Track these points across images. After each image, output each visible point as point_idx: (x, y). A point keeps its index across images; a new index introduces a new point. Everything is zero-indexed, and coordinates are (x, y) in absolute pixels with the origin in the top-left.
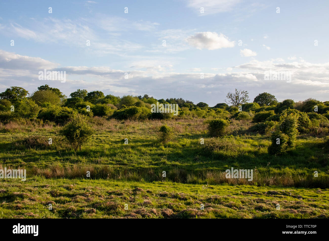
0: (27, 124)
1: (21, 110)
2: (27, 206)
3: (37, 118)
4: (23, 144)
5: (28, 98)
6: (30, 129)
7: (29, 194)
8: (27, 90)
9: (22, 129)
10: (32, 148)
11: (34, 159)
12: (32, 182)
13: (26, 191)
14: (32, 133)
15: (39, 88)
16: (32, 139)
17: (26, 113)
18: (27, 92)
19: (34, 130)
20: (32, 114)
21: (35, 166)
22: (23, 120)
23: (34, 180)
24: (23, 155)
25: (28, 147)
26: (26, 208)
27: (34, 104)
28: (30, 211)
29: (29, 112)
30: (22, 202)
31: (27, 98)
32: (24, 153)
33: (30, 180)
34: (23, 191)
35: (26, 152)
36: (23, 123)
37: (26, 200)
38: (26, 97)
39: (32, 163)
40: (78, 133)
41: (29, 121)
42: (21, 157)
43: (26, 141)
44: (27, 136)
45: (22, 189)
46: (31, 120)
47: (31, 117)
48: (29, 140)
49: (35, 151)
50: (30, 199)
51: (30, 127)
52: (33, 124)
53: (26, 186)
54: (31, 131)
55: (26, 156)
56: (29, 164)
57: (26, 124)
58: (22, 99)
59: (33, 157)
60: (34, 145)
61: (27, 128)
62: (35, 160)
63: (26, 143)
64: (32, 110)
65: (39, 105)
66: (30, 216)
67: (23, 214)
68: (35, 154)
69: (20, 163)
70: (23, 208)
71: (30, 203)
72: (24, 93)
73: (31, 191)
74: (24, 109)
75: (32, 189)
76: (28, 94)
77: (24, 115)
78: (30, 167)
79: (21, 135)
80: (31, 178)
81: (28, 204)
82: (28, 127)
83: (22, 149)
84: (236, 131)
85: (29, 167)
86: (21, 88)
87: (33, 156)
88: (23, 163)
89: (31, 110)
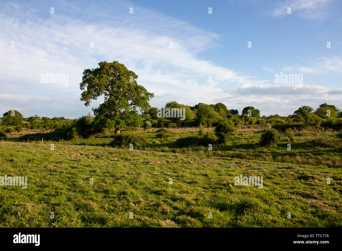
0: (313, 130)
1: (309, 121)
2: (317, 184)
3: (320, 126)
4: (312, 143)
5: (313, 113)
6: (315, 133)
7: (318, 177)
8: (312, 108)
9: (310, 134)
10: (317, 146)
11: (320, 153)
12: (319, 169)
13: (315, 174)
14: (317, 136)
15: (320, 106)
16: (317, 140)
18: (312, 109)
19: (318, 134)
20: (317, 124)
21: (320, 158)
22: (310, 128)
23: (320, 167)
24: (312, 151)
25: (315, 146)
26: (317, 186)
27: (317, 117)
28: (319, 188)
29: (314, 122)
30: (314, 181)
31: (312, 113)
32: (312, 149)
33: (317, 167)
34: (313, 174)
35: (314, 149)
36: (310, 130)
37: (316, 180)
38: (312, 112)
39: (318, 156)
41: (314, 128)
42: (310, 152)
43: (313, 142)
44: (314, 138)
45: (313, 173)
46: (316, 128)
47: (316, 126)
48: (315, 141)
49: (320, 148)
50: (318, 180)
51: (315, 132)
52: (318, 130)
53: (315, 171)
54: (316, 135)
55: (314, 152)
56: (316, 157)
57: (312, 130)
58: (309, 114)
59: (318, 153)
60: (319, 144)
61: (313, 133)
62: (320, 154)
63: (314, 143)
65: (321, 117)
66: (320, 191)
67: (315, 189)
68: (320, 150)
69: (310, 156)
70: (315, 185)
71: (319, 183)
72: (310, 109)
73: (319, 175)
74: (311, 120)
75: (319, 173)
76: (313, 110)
77: (311, 124)
78: (317, 159)
79: (310, 138)
80: (318, 167)
81: (318, 183)
82: (314, 132)
83: (311, 147)
85: (316, 159)
86: (308, 107)
87: (319, 152)
88: (312, 156)
89: (316, 121)
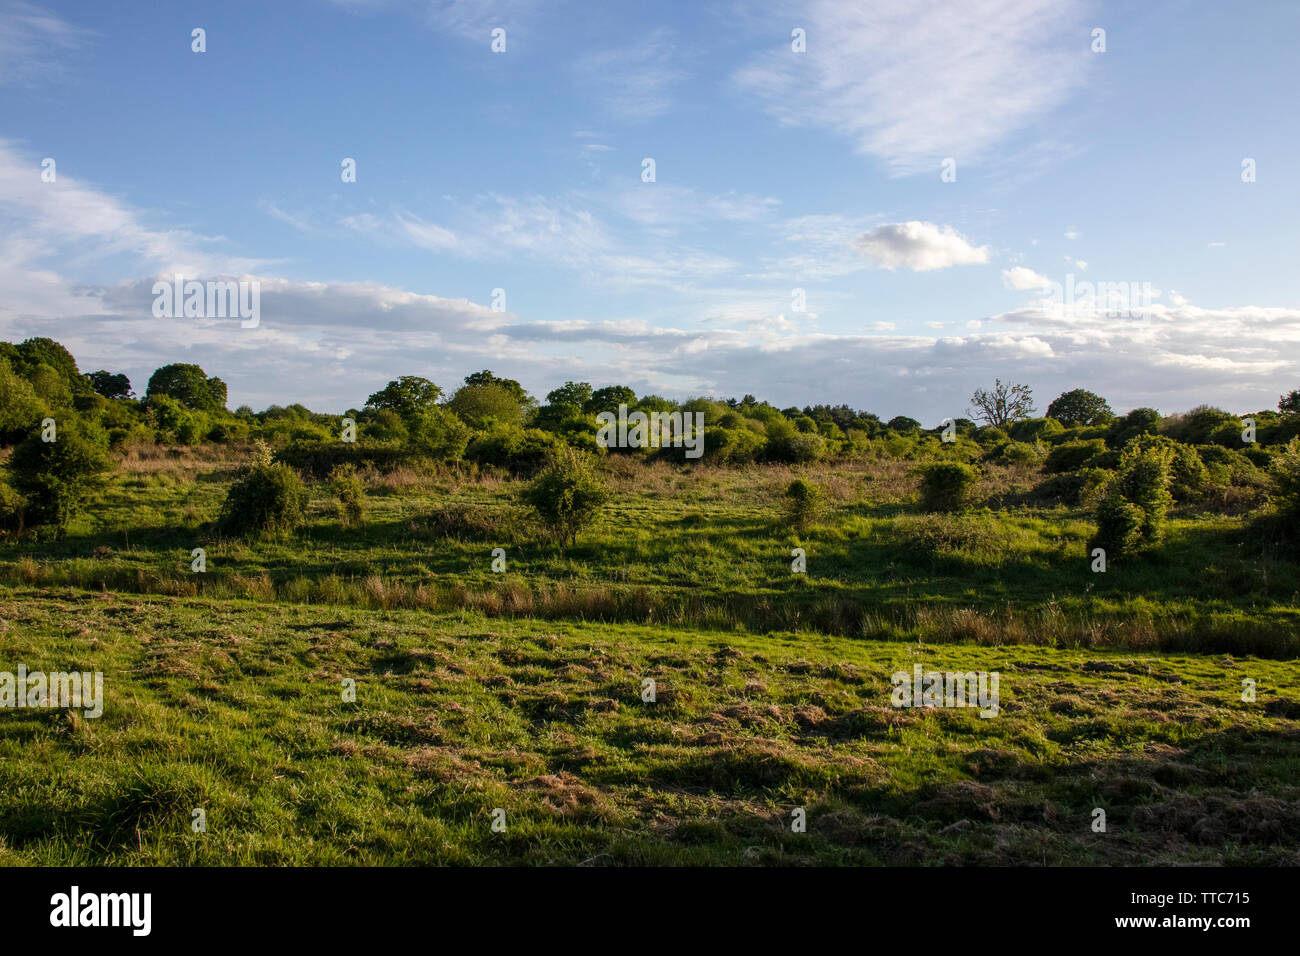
0: (438, 473)
1: (423, 435)
2: (444, 685)
3: (464, 458)
4: (430, 525)
5: (442, 406)
6: (445, 486)
7: (447, 655)
8: (437, 385)
9: (427, 487)
10: (451, 535)
11: (457, 564)
12: (453, 626)
13: (439, 647)
14: (452, 498)
15: (468, 380)
16: (451, 513)
17: (436, 446)
18: (438, 390)
19: (456, 491)
20: (452, 448)
21: (460, 583)
22: (428, 463)
23: (458, 619)
24: (430, 555)
25: (441, 535)
26: (442, 691)
27: (455, 423)
28: (451, 699)
29: (444, 442)
30: (432, 674)
31: (439, 405)
32: (431, 549)
33: (447, 619)
34: (431, 647)
35: (436, 547)
36: (428, 472)
37: (441, 671)
38: (436, 402)
39: (451, 575)
40: (569, 500)
41: (443, 467)
42: (423, 560)
43: (436, 518)
44: (439, 506)
45: (430, 643)
46: (449, 464)
47: (448, 456)
48: (443, 516)
49: (458, 544)
50: (449, 668)
51: (446, 481)
52: (454, 474)
53: (438, 635)
54: (447, 492)
55: (437, 558)
56: (446, 578)
57: (435, 473)
58: (425, 409)
59: (454, 561)
60: (457, 529)
61: (438, 484)
62: (460, 568)
63: (437, 523)
64: (452, 437)
65: (469, 423)
66: (453, 710)
67: (435, 705)
68: (460, 552)
69: (424, 574)
70: (435, 691)
71: (450, 679)
72: (431, 391)
73: (451, 647)
74: (432, 434)
75: (454, 642)
76: (441, 394)
77: (430, 450)
78: (448, 586)
79: (423, 503)
80: (450, 615)
81: (446, 681)
82: (441, 482)
83: (426, 539)
84: (998, 497)
85: (444, 585)
86: (423, 380)
87: (454, 558)
88: (431, 574)
89: (449, 438)
